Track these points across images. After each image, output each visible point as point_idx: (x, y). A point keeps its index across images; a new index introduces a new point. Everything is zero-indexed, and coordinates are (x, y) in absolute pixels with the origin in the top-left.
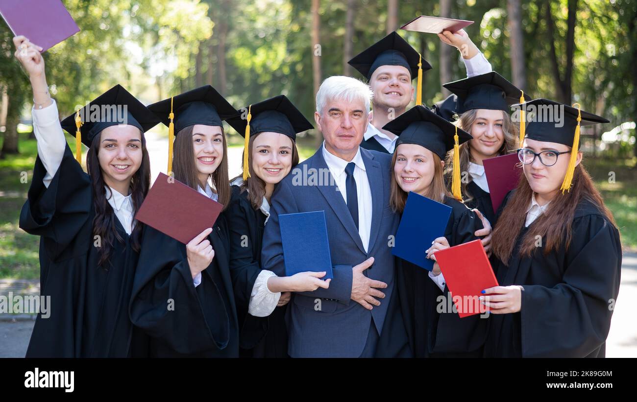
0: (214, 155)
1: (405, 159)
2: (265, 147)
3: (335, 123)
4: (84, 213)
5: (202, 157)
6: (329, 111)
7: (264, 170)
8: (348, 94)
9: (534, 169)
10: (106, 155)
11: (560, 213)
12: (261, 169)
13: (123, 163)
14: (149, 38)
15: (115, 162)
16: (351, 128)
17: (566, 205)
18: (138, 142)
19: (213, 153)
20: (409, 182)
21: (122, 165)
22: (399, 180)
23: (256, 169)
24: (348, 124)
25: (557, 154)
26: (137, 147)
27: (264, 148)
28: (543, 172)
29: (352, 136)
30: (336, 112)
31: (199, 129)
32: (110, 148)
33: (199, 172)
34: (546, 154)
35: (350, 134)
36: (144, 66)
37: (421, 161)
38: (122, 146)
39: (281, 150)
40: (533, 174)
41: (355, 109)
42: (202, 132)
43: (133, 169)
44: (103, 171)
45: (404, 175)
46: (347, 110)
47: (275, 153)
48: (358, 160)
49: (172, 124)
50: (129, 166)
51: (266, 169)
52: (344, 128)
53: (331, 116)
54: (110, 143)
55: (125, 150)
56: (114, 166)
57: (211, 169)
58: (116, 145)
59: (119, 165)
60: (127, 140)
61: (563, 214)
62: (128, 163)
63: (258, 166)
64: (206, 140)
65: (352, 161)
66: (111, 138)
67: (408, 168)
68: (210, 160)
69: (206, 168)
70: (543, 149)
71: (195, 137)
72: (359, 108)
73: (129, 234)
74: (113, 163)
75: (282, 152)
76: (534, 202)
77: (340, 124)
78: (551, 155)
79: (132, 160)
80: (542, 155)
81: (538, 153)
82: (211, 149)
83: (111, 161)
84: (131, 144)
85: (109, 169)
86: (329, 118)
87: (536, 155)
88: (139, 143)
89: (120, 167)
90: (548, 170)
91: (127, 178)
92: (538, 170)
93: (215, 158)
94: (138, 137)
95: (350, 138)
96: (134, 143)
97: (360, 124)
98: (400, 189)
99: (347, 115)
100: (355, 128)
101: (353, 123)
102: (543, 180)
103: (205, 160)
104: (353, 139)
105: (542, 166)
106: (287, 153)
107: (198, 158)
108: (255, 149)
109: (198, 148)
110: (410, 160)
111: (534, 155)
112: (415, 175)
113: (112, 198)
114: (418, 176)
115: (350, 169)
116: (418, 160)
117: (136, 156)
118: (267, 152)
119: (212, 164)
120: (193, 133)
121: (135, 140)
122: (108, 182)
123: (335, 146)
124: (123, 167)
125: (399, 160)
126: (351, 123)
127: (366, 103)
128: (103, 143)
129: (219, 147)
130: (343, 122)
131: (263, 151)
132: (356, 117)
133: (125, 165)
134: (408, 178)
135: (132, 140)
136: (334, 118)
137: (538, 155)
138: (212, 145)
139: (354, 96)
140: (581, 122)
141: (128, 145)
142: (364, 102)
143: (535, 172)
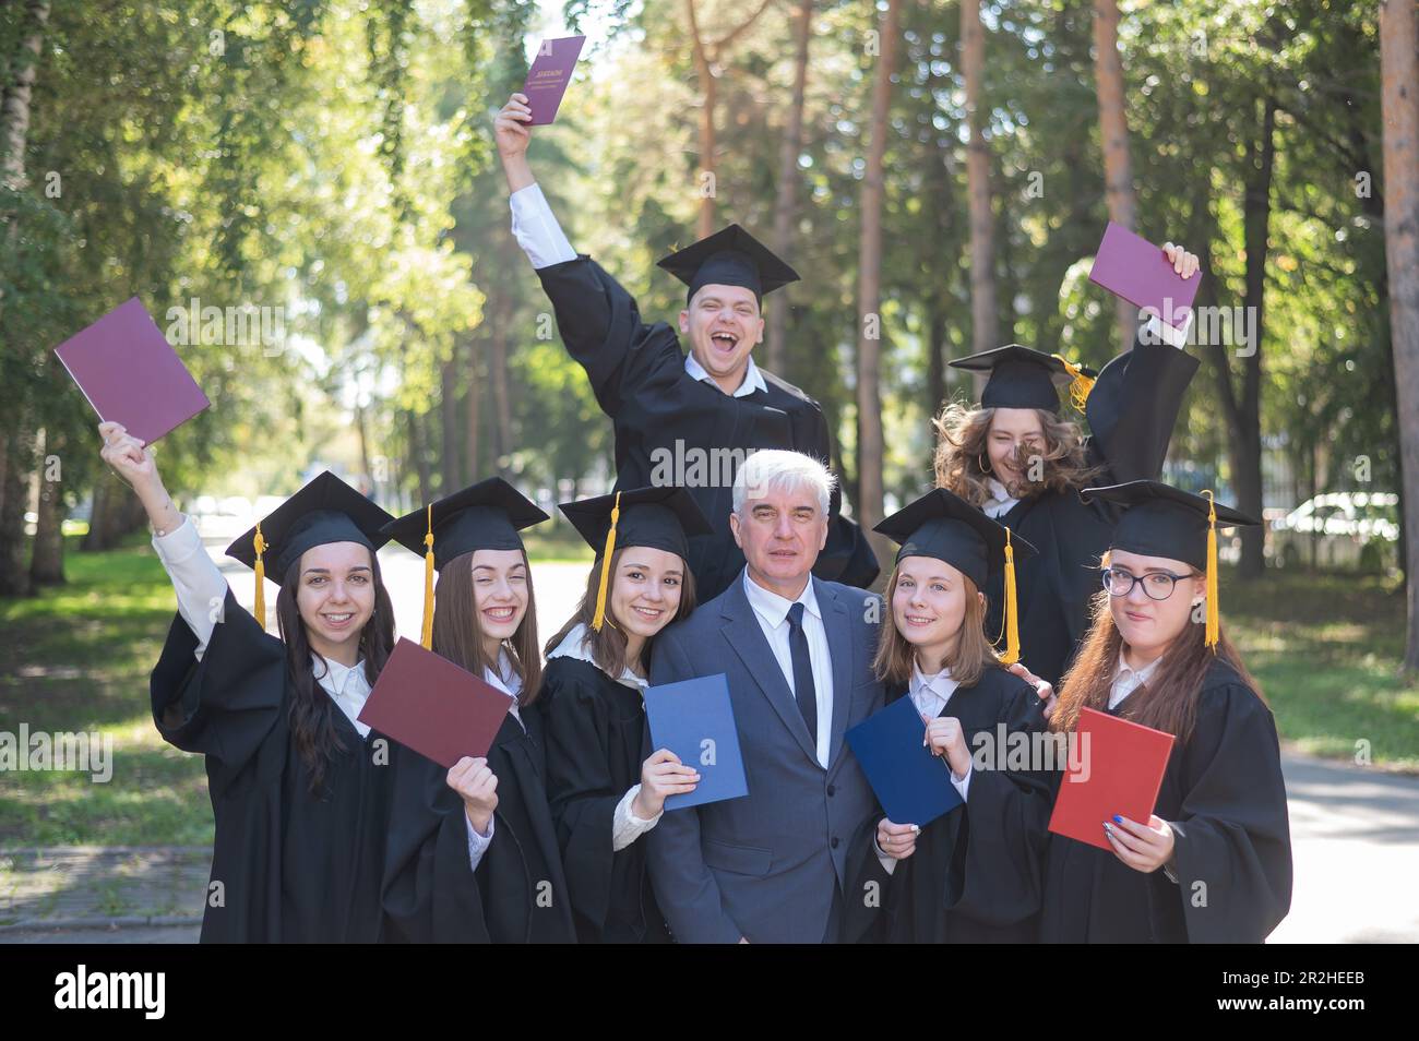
0: (512, 604)
1: (912, 584)
2: (640, 567)
3: (764, 529)
4: (271, 708)
5: (491, 609)
6: (754, 510)
7: (632, 610)
8: (785, 482)
9: (1131, 604)
10: (311, 598)
11: (1179, 679)
12: (626, 607)
13: (342, 610)
14: (341, 328)
15: (327, 609)
16: (792, 538)
17: (1188, 666)
18: (365, 572)
19: (510, 600)
20: (918, 625)
21: (339, 614)
22: (901, 622)
23: (618, 609)
24: (786, 531)
25: (1175, 579)
26: (365, 580)
27: (635, 570)
28: (1148, 611)
29: (795, 554)
30: (764, 511)
31: (483, 557)
32: (319, 585)
33: (487, 636)
34: (1153, 580)
35: (791, 548)
36: (330, 387)
37: (940, 588)
38: (339, 580)
39: (667, 576)
40: (1128, 613)
41: (800, 505)
42: (489, 563)
43: (360, 620)
44: (307, 625)
45: (910, 612)
46: (785, 507)
47: (655, 580)
48: (808, 599)
49: (430, 554)
50: (352, 615)
51: (634, 607)
52: (779, 538)
53: (756, 518)
54: (317, 575)
55: (343, 588)
56: (325, 615)
57: (508, 630)
58: (328, 579)
59: (334, 614)
60: (346, 569)
61: (1184, 681)
62: (350, 609)
63: (622, 602)
64: (496, 577)
65: (800, 600)
66: (317, 567)
67: (917, 600)
68: (506, 613)
69: (499, 629)
70: (1150, 569)
71: (477, 574)
72: (807, 504)
73: (365, 736)
74: (324, 611)
75: (666, 581)
76: (1123, 666)
77: (772, 531)
78: (1161, 581)
79: (357, 605)
80: (1147, 581)
81: (1138, 577)
82: (507, 594)
83: (320, 608)
84: (354, 576)
85: (314, 621)
86: (754, 523)
87: (1135, 580)
88: (368, 574)
89: (337, 618)
90: (1156, 606)
91: (351, 636)
92: (1139, 606)
93: (514, 608)
94: (366, 563)
95: (792, 558)
96: (360, 573)
97: (809, 531)
98: (900, 637)
99: (784, 516)
100: (798, 536)
101: (797, 530)
102: (1147, 624)
103: (498, 615)
104: (797, 558)
105: (1146, 600)
106: (676, 582)
107: (484, 611)
108: (621, 569)
109: (482, 594)
110: (922, 586)
111: (1131, 580)
112: (927, 613)
113: (328, 675)
114: (934, 616)
115: (795, 615)
116: (937, 586)
117: (364, 595)
118: (640, 577)
119: (510, 620)
120: (474, 566)
121: (362, 569)
122: (317, 646)
123: (765, 573)
124: (342, 618)
125: (902, 585)
126: (792, 530)
127: (820, 495)
128: (305, 577)
129: (521, 588)
130: (777, 527)
131: (633, 575)
132: (802, 519)
133: (343, 614)
134: (917, 618)
135: (356, 569)
136: (762, 521)
137: (1140, 580)
138: (510, 586)
139: (797, 481)
140: (1216, 523)
141: (349, 578)
142: (817, 494)
143: (1133, 610)
